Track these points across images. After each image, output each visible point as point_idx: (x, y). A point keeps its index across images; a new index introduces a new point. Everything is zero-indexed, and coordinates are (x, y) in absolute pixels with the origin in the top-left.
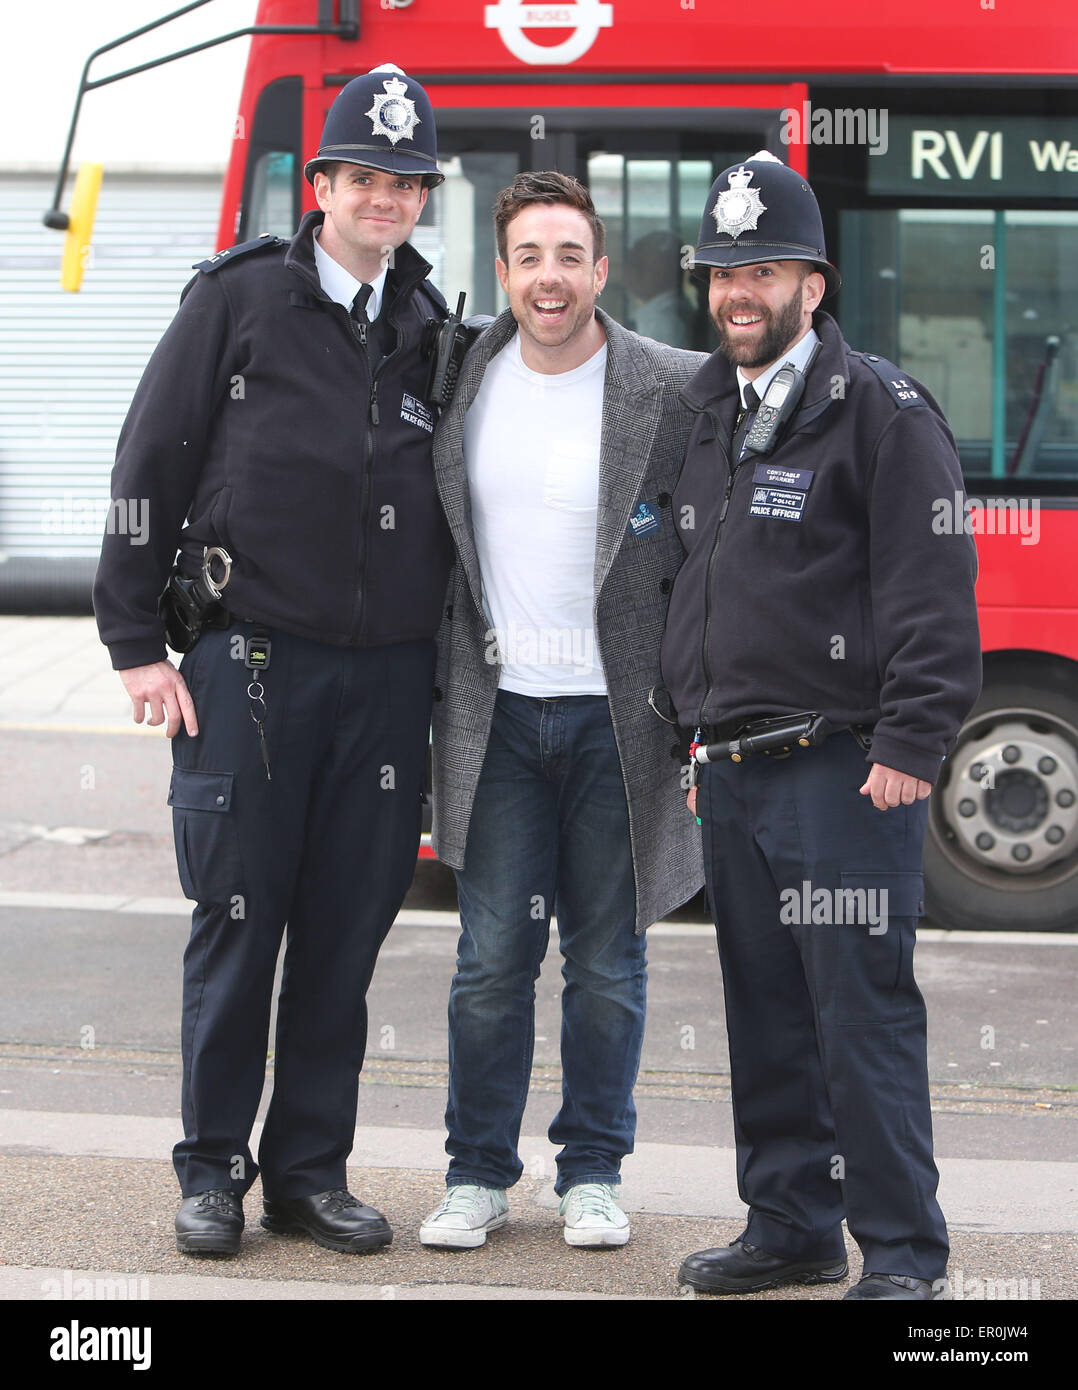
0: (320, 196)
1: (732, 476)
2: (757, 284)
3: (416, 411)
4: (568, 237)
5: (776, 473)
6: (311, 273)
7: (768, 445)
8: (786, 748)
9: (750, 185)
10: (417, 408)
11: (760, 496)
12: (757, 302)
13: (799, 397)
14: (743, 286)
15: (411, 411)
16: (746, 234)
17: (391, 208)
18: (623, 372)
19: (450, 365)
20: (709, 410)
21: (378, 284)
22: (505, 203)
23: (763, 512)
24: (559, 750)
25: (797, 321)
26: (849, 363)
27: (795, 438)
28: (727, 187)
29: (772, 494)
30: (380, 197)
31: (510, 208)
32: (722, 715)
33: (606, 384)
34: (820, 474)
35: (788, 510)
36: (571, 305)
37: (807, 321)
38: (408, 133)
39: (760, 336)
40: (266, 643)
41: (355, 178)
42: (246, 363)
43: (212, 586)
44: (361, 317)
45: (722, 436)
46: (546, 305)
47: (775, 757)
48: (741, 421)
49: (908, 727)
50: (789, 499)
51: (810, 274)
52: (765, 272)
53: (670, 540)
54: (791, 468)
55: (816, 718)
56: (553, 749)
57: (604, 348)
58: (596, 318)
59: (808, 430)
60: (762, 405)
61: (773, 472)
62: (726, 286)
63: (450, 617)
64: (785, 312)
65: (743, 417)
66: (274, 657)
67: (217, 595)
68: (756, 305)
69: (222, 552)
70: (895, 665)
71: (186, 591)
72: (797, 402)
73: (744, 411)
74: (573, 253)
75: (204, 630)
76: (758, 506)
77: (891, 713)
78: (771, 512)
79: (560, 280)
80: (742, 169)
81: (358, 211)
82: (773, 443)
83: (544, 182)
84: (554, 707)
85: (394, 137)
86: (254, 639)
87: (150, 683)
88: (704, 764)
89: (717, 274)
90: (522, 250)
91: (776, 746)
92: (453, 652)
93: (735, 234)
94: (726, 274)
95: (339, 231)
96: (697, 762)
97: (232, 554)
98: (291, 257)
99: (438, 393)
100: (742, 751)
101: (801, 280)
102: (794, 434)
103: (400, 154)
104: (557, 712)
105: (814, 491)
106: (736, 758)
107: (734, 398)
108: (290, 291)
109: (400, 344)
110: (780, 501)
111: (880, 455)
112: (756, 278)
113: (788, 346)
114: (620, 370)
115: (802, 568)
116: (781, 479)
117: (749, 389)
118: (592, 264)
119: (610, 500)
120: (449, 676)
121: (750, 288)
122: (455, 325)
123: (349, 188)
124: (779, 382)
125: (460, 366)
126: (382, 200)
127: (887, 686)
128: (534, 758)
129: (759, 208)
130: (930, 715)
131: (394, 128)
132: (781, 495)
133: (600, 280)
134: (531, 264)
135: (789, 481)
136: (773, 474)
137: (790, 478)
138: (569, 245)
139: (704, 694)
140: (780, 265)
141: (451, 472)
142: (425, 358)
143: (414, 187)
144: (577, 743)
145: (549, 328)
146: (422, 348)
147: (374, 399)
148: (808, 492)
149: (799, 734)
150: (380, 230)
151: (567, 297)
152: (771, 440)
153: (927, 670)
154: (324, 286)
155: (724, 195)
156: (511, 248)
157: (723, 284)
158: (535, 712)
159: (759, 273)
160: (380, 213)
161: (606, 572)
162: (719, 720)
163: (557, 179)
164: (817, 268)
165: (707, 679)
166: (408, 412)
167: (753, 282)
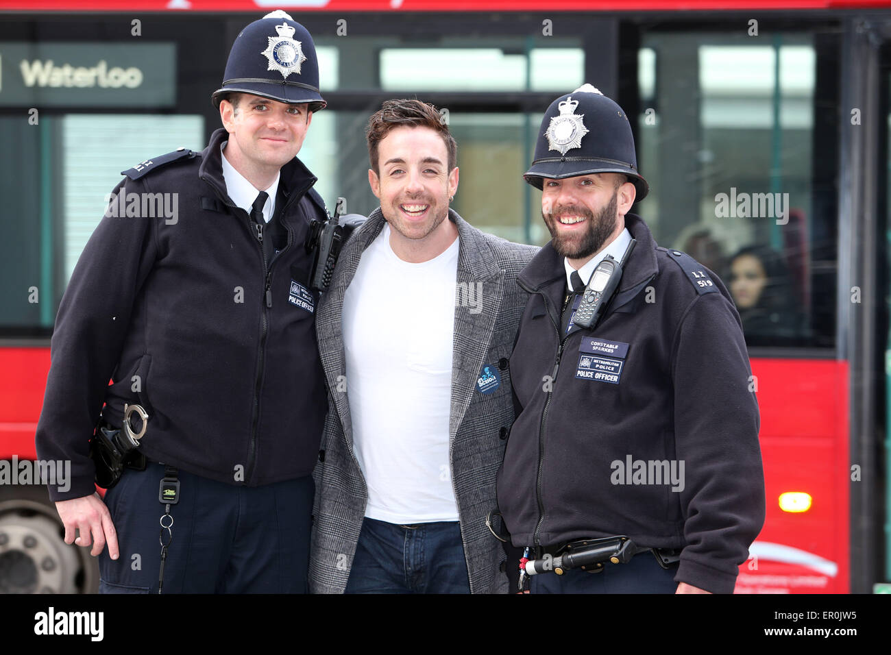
0: (225, 119)
1: (562, 345)
2: (580, 191)
3: (301, 295)
4: (428, 154)
5: (599, 344)
6: (219, 183)
7: (592, 322)
8: (599, 565)
9: (576, 112)
10: (301, 293)
11: (585, 362)
12: (581, 206)
13: (618, 282)
14: (569, 193)
15: (297, 296)
16: (572, 152)
17: (284, 130)
18: (473, 261)
19: (330, 259)
20: (542, 292)
21: (272, 191)
22: (376, 126)
23: (587, 375)
24: (419, 567)
25: (613, 221)
26: (657, 254)
27: (613, 316)
28: (557, 113)
29: (595, 361)
30: (275, 121)
31: (380, 129)
32: (552, 538)
33: (459, 270)
34: (634, 346)
35: (608, 374)
36: (431, 207)
37: (621, 221)
38: (297, 69)
39: (583, 233)
40: (176, 482)
41: (255, 105)
42: (166, 254)
43: (132, 436)
44: (258, 218)
45: (553, 313)
46: (412, 208)
47: (590, 571)
48: (569, 301)
49: (710, 554)
50: (609, 366)
51: (624, 183)
52: (588, 182)
53: (507, 396)
54: (610, 340)
55: (625, 541)
56: (414, 565)
57: (456, 243)
58: (449, 218)
59: (625, 310)
60: (586, 289)
61: (596, 343)
62: (557, 193)
63: (323, 459)
64: (604, 213)
65: (570, 298)
66: (182, 494)
67: (136, 443)
68: (580, 208)
69: (139, 409)
70: (695, 503)
71: (110, 440)
72: (616, 288)
73: (571, 293)
74: (432, 166)
75: (123, 472)
76: (584, 370)
77: (695, 542)
78: (594, 375)
79: (422, 189)
80: (569, 98)
81: (258, 132)
82: (596, 320)
83: (408, 109)
84: (415, 532)
85: (285, 72)
86: (166, 478)
87: (81, 513)
88: (532, 576)
89: (548, 184)
90: (391, 165)
91: (591, 563)
92: (326, 489)
93: (563, 151)
94: (556, 184)
95: (241, 149)
96: (526, 574)
97: (148, 410)
98: (204, 170)
99: (319, 281)
100: (564, 566)
101: (616, 189)
102: (613, 313)
103: (291, 86)
104: (417, 537)
105: (629, 359)
106: (559, 571)
107: (561, 283)
108: (202, 197)
109: (290, 241)
110: (601, 367)
111: (682, 332)
112: (580, 187)
113: (607, 241)
114: (470, 259)
115: (619, 421)
116: (603, 349)
117: (575, 276)
118: (447, 174)
119: (462, 364)
120: (320, 508)
121: (575, 194)
122: (334, 226)
123: (250, 113)
124: (601, 270)
125: (336, 259)
126: (276, 124)
127: (690, 520)
128: (399, 573)
129: (582, 131)
130: (727, 544)
131: (286, 65)
132: (602, 362)
133: (452, 186)
134: (398, 175)
135: (609, 351)
136: (597, 345)
137: (610, 348)
138: (429, 160)
139: (536, 521)
140: (600, 177)
141: (331, 342)
142: (308, 252)
143: (302, 112)
144: (434, 560)
145: (414, 225)
146: (306, 244)
147: (268, 286)
148: (625, 360)
149: (611, 553)
150: (275, 148)
151: (429, 202)
152: (595, 317)
153: (724, 507)
154: (230, 193)
155: (555, 120)
156: (382, 162)
157: (555, 191)
158: (400, 537)
159: (583, 183)
160: (275, 134)
161: (459, 422)
162: (550, 542)
163: (418, 107)
164: (630, 179)
165: (539, 509)
166: (295, 297)
167: (577, 190)
